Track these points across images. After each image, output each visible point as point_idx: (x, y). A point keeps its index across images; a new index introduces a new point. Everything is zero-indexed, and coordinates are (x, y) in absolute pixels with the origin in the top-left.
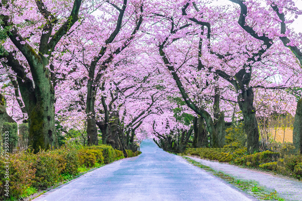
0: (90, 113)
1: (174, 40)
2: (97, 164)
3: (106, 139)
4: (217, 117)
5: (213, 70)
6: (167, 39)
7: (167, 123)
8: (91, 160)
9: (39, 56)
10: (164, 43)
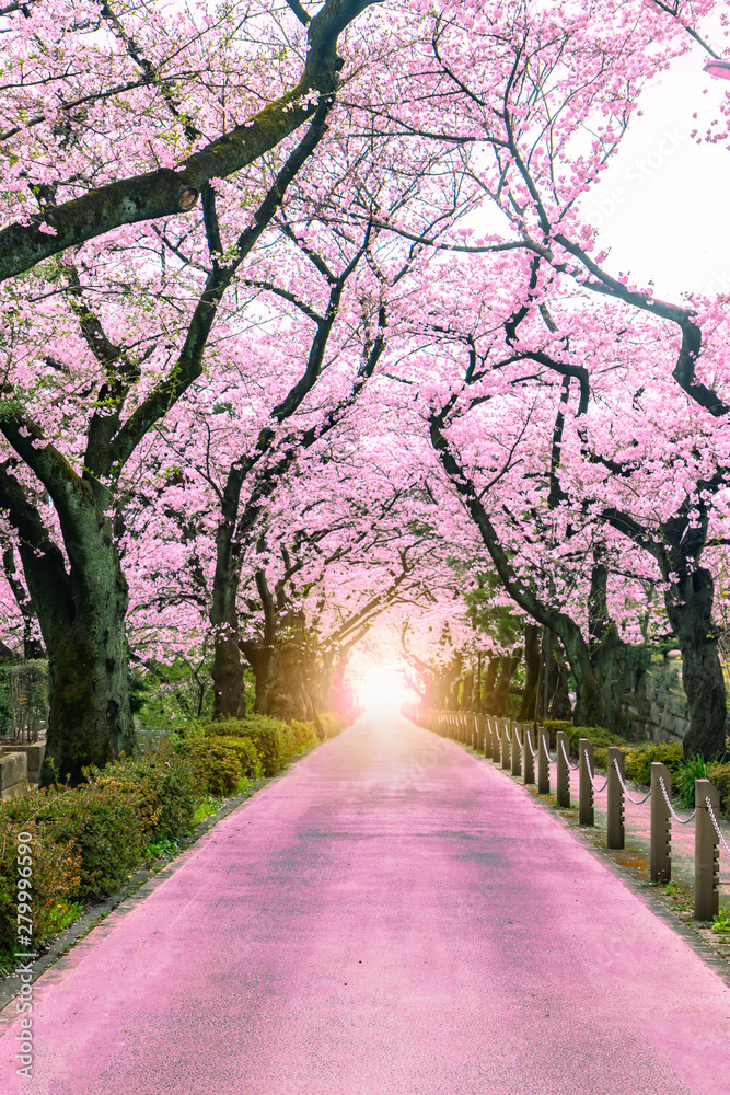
0: (225, 627)
1: (476, 401)
2: (243, 782)
3: (267, 691)
4: (599, 635)
5: (595, 509)
6: (454, 398)
7: (444, 630)
8: (226, 775)
9: (86, 483)
10: (447, 409)
